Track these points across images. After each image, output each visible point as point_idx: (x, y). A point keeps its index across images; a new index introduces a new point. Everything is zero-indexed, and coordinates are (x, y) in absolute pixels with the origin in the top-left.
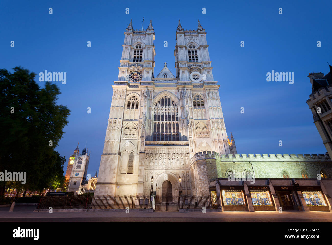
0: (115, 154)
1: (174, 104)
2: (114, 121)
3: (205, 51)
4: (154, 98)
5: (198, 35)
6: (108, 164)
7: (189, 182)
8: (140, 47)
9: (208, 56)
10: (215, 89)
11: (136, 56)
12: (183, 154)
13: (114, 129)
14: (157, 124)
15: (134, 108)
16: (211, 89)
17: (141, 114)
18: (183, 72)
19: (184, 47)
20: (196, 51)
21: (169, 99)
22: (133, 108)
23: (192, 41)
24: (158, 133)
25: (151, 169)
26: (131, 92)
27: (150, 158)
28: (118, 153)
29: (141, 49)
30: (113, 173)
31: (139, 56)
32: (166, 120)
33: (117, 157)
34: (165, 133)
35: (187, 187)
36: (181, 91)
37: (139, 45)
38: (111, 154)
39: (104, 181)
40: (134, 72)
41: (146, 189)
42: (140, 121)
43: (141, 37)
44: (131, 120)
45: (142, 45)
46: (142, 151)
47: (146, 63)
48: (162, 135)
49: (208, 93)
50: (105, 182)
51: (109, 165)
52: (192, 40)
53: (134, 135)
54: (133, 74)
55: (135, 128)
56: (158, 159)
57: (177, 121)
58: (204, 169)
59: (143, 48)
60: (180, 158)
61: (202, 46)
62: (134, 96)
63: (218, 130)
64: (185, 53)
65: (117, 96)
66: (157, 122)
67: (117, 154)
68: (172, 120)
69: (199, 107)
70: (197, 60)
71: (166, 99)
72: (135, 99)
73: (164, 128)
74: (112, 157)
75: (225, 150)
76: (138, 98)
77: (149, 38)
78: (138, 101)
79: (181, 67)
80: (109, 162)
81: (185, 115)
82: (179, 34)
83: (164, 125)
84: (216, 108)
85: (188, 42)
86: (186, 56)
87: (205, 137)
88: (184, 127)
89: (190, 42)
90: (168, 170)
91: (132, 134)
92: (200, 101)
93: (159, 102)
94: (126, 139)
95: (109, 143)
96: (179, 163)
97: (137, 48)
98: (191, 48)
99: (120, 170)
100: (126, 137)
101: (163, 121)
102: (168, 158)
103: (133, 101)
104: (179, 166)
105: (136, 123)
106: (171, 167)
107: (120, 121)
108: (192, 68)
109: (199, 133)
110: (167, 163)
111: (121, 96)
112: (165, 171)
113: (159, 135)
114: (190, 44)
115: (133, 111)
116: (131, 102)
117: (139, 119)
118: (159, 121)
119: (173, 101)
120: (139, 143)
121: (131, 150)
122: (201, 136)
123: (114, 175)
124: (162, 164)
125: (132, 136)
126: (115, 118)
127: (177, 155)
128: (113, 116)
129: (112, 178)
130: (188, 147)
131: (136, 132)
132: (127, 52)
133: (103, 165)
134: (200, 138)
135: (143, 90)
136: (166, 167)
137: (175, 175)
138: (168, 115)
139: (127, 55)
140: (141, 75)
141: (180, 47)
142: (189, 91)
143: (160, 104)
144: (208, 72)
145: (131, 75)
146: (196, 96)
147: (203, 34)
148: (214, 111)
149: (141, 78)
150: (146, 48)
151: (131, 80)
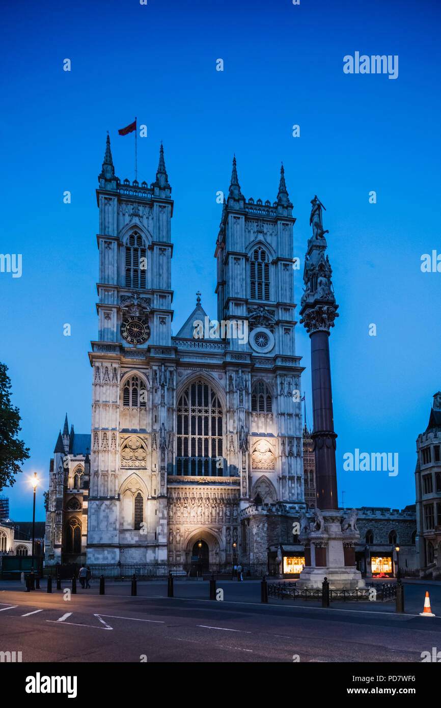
0: (112, 498)
1: (215, 400)
2: (103, 433)
3: (287, 272)
4: (177, 384)
5: (276, 222)
6: (102, 514)
8: (139, 239)
10: (296, 373)
11: (132, 268)
13: (105, 449)
14: (183, 439)
15: (137, 405)
16: (288, 373)
17: (154, 420)
19: (241, 257)
20: (267, 265)
21: (206, 388)
22: (135, 404)
23: (261, 237)
24: (185, 458)
25: (178, 523)
26: (130, 369)
27: (175, 506)
28: (117, 496)
29: (143, 247)
30: (112, 529)
31: (139, 269)
32: (200, 434)
33: (117, 503)
34: (197, 458)
37: (136, 234)
38: (106, 499)
39: (100, 541)
40: (132, 318)
41: (171, 553)
42: (153, 434)
43: (140, 208)
44: (134, 431)
45: (143, 235)
46: (163, 494)
47: (157, 295)
48: (192, 461)
49: (282, 382)
50: (101, 543)
51: (105, 517)
52: (262, 234)
53: (141, 461)
55: (142, 447)
56: (189, 508)
57: (220, 436)
59: (147, 246)
60: (225, 506)
61: (282, 260)
62: (135, 378)
63: (291, 459)
64: (244, 277)
65: (102, 378)
66: (183, 436)
67: (116, 498)
68: (210, 433)
69: (262, 409)
70: (267, 298)
71: (200, 387)
73: (195, 447)
74: (108, 502)
75: (297, 493)
76: (144, 382)
77: (161, 215)
78: (144, 388)
79: (234, 315)
80: (104, 511)
81: (236, 425)
82: (233, 215)
83: (197, 441)
84: (293, 415)
85: (252, 239)
86: (244, 285)
87: (267, 469)
88: (232, 449)
89: (258, 239)
90: (205, 526)
91: (137, 459)
92: (265, 396)
93: (187, 393)
94: (126, 469)
95: (98, 478)
96: (223, 514)
97: (132, 243)
98: (256, 258)
99: (122, 524)
100: (127, 466)
101: (194, 433)
102: (206, 505)
103: (133, 387)
104: (223, 519)
105: (144, 438)
106: (210, 520)
107: (114, 434)
108: (255, 318)
109: (257, 460)
110: (204, 513)
111: (111, 380)
112: (201, 527)
113: (186, 461)
114: (255, 248)
115: (135, 411)
116: (131, 391)
117: (149, 430)
118: (188, 435)
119: (213, 392)
120: (154, 477)
121: (138, 489)
122: (260, 465)
123: (115, 532)
124: (196, 516)
125: (137, 463)
126: (104, 427)
127: (220, 501)
128: (99, 423)
129: (112, 537)
130: (238, 488)
131: (144, 455)
132: (110, 259)
133: (94, 516)
134: (259, 470)
135: (155, 368)
136: (203, 521)
137: (217, 532)
138: (203, 421)
139: (111, 267)
140: (148, 327)
141: (233, 256)
142: (247, 376)
143: (188, 398)
144: (286, 331)
145: (125, 325)
146: (257, 384)
147: (288, 221)
148: (288, 421)
149: (148, 335)
150: (156, 250)
151: (126, 338)
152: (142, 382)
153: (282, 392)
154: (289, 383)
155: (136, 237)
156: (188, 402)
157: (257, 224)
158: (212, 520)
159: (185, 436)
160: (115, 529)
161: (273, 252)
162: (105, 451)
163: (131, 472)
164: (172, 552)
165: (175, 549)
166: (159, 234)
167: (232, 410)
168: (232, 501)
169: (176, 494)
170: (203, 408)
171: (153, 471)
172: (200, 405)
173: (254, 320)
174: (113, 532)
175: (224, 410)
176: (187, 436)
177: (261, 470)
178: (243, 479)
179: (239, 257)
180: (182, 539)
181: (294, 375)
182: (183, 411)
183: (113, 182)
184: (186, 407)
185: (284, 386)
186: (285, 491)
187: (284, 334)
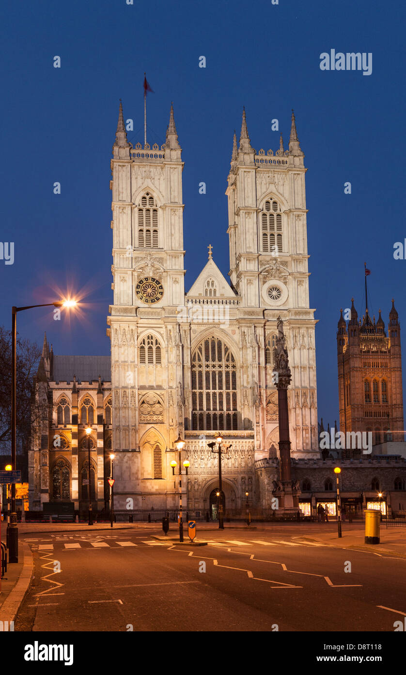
0: (134, 451)
1: (229, 354)
2: (123, 391)
3: (300, 222)
5: (288, 172)
6: (125, 465)
8: (151, 200)
9: (304, 239)
10: (309, 325)
11: (145, 228)
12: (244, 451)
13: (125, 406)
14: (198, 394)
15: (153, 363)
16: (302, 326)
17: (170, 377)
18: (249, 282)
19: (252, 211)
20: (279, 217)
21: (220, 343)
22: (151, 362)
23: (272, 188)
24: (200, 412)
25: (195, 473)
26: (146, 328)
27: (192, 458)
28: (138, 448)
29: (154, 207)
30: (134, 479)
31: (151, 228)
32: (214, 388)
33: (138, 455)
34: (212, 412)
36: (243, 331)
37: (147, 194)
38: (128, 451)
39: (123, 490)
40: (146, 279)
42: (169, 391)
43: (151, 169)
44: (151, 388)
45: (155, 195)
47: (169, 255)
48: (207, 415)
49: (296, 336)
50: (125, 491)
51: (127, 467)
52: (273, 185)
53: (159, 416)
54: (143, 282)
55: (159, 403)
56: (206, 459)
57: (234, 389)
59: (159, 205)
60: (240, 457)
61: (295, 211)
62: (150, 336)
63: (305, 409)
64: (256, 230)
65: (120, 340)
66: (197, 391)
67: (137, 450)
68: (224, 387)
70: (280, 248)
71: (213, 342)
72: (154, 343)
73: (210, 401)
74: (129, 455)
75: (311, 443)
76: (158, 341)
77: (172, 176)
78: (159, 345)
79: (245, 270)
80: (127, 462)
81: (249, 380)
82: (243, 170)
83: (211, 396)
84: (306, 367)
85: (264, 190)
88: (246, 403)
89: (269, 191)
91: (154, 413)
93: (200, 349)
94: (145, 423)
95: (120, 432)
96: (238, 465)
97: (144, 204)
98: (268, 209)
99: (142, 474)
100: (146, 420)
101: (208, 388)
103: (149, 346)
104: (238, 469)
105: (160, 394)
107: (133, 392)
108: (267, 271)
109: (271, 412)
111: (129, 340)
112: (217, 477)
113: (201, 415)
114: (267, 199)
115: (151, 368)
116: (146, 349)
117: (165, 386)
118: (202, 389)
119: (227, 347)
120: (171, 431)
121: (157, 442)
122: (274, 417)
123: (138, 481)
125: (155, 418)
126: (123, 385)
128: (119, 381)
129: (135, 486)
130: (252, 440)
131: (161, 409)
132: (125, 223)
133: (118, 467)
134: (273, 422)
135: (170, 327)
137: (232, 481)
138: (217, 376)
139: (125, 230)
140: (161, 286)
141: (244, 211)
142: (260, 331)
143: (201, 353)
144: (300, 283)
145: (140, 286)
146: (271, 337)
147: (299, 171)
148: (302, 373)
149: (162, 294)
150: (168, 210)
151: (141, 299)
152: (156, 341)
153: (296, 345)
154: (303, 335)
155: (148, 198)
156: (201, 358)
157: (267, 175)
158: (227, 470)
159: (200, 391)
160: (137, 479)
161: (285, 202)
162: (125, 408)
163: (149, 426)
164: (191, 499)
165: (194, 496)
166: (171, 194)
167: (245, 365)
168: (246, 453)
169: (193, 447)
170: (217, 363)
171: (170, 426)
172: (214, 360)
173: (267, 274)
174: (135, 482)
175: (238, 365)
176: (201, 391)
177: (276, 422)
178: (257, 433)
179: (251, 211)
180: (200, 487)
181: (307, 328)
182: (197, 367)
183: (126, 149)
184: (200, 363)
185: (298, 339)
186: (299, 441)
187: (298, 285)
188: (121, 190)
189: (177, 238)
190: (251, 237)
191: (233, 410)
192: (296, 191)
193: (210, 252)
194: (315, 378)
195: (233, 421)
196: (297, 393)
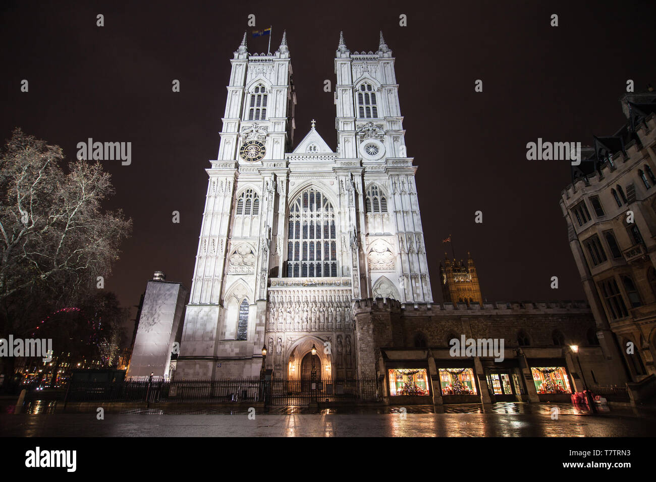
0: (213, 304)
1: (328, 204)
2: (211, 240)
3: (392, 94)
5: (378, 63)
7: (350, 354)
8: (263, 89)
10: (408, 173)
11: (255, 108)
12: (340, 301)
13: (211, 254)
14: (294, 243)
15: (249, 214)
16: (401, 173)
17: (263, 225)
18: (346, 140)
19: (349, 89)
20: (373, 95)
21: (318, 195)
22: (247, 213)
23: (366, 75)
24: (295, 262)
25: (279, 330)
28: (218, 301)
29: (265, 93)
30: (208, 339)
31: (261, 108)
32: (312, 237)
33: (217, 309)
34: (309, 262)
35: (347, 364)
36: (340, 180)
37: (260, 85)
38: (206, 305)
39: (193, 354)
40: (251, 142)
42: (260, 239)
44: (245, 238)
45: (266, 85)
46: (262, 298)
47: (272, 122)
48: (303, 264)
49: (395, 183)
52: (367, 73)
53: (249, 267)
54: (247, 145)
55: (252, 252)
56: (293, 312)
57: (333, 238)
58: (368, 332)
59: (268, 92)
60: (335, 310)
61: (386, 87)
62: (250, 190)
63: (412, 255)
64: (352, 102)
66: (294, 240)
67: (216, 304)
68: (323, 236)
69: (376, 209)
70: (375, 116)
71: (312, 194)
72: (253, 196)
73: (307, 251)
74: (206, 309)
75: (423, 293)
76: (258, 194)
77: (280, 70)
78: (258, 198)
79: (343, 130)
80: (202, 318)
81: (346, 225)
82: (341, 62)
83: (308, 245)
84: (409, 212)
85: (359, 77)
86: (353, 107)
87: (386, 269)
88: (345, 250)
89: (363, 77)
90: (312, 333)
91: (245, 264)
92: (379, 198)
93: (299, 201)
94: (233, 275)
95: (201, 283)
96: (332, 319)
97: (257, 92)
98: (363, 90)
100: (235, 271)
101: (305, 237)
102: (313, 310)
103: (248, 198)
104: (332, 325)
105: (253, 244)
106: (317, 327)
107: (221, 240)
109: (374, 260)
110: (311, 319)
111: (224, 191)
112: (306, 335)
113: (297, 264)
114: (361, 83)
115: (247, 219)
116: (245, 202)
117: (258, 235)
119: (326, 198)
121: (245, 296)
122: (378, 266)
123: (211, 342)
124: (300, 321)
125: (245, 269)
126: (213, 234)
127: (329, 304)
128: (208, 230)
129: (207, 348)
130: (349, 288)
131: (253, 260)
133: (191, 324)
134: (377, 271)
135: (267, 179)
136: (308, 327)
137: (325, 341)
138: (315, 225)
139: (236, 107)
140: (264, 147)
141: (341, 89)
142: (358, 180)
143: (300, 205)
144: (396, 139)
145: (244, 148)
146: (370, 188)
147: (388, 60)
148: (405, 218)
149: (264, 154)
150: (274, 91)
151: (244, 158)
152: (256, 194)
153: (396, 191)
154: (403, 182)
155: (261, 88)
156: (299, 208)
158: (319, 326)
159: (297, 240)
160: (211, 339)
161: (377, 83)
162: (211, 257)
163: (237, 277)
165: (275, 362)
167: (343, 211)
168: (343, 304)
169: (279, 298)
170: (315, 213)
172: (312, 210)
173: (364, 134)
174: (208, 343)
175: (337, 213)
176: (298, 240)
177: (380, 271)
178: (354, 278)
179: (347, 89)
181: (407, 175)
182: (295, 217)
183: (244, 54)
184: (298, 213)
185: (397, 185)
186: (408, 292)
187: (394, 141)
188: (236, 80)
189: (281, 110)
190: (348, 107)
191: (332, 260)
192: (387, 75)
193: (313, 125)
194: (420, 222)
195: (332, 272)
196: (402, 238)
